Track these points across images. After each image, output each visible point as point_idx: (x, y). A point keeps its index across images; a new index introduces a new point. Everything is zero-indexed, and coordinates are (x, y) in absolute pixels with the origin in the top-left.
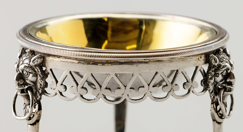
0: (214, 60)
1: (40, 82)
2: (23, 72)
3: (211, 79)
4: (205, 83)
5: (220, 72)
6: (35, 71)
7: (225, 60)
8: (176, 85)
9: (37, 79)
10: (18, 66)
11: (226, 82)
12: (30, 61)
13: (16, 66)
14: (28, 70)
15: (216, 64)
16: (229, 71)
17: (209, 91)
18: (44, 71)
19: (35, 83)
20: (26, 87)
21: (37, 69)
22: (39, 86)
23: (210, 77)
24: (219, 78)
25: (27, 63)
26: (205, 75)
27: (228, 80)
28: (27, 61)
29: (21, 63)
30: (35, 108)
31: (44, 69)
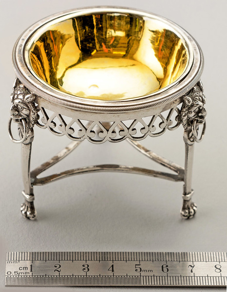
0: (188, 101)
1: (33, 117)
2: (17, 105)
3: (184, 116)
4: (179, 118)
5: (193, 110)
6: (28, 107)
7: (197, 98)
8: (153, 126)
9: (30, 113)
10: (13, 99)
11: (198, 116)
12: (24, 98)
13: (12, 97)
14: (22, 105)
15: (190, 104)
16: (201, 108)
17: (183, 124)
18: (36, 107)
19: (28, 116)
20: (20, 118)
21: (30, 105)
22: (31, 119)
23: (184, 115)
24: (192, 115)
25: (21, 99)
26: (180, 112)
27: (200, 115)
28: (21, 97)
29: (16, 97)
30: (28, 133)
31: (36, 105)
